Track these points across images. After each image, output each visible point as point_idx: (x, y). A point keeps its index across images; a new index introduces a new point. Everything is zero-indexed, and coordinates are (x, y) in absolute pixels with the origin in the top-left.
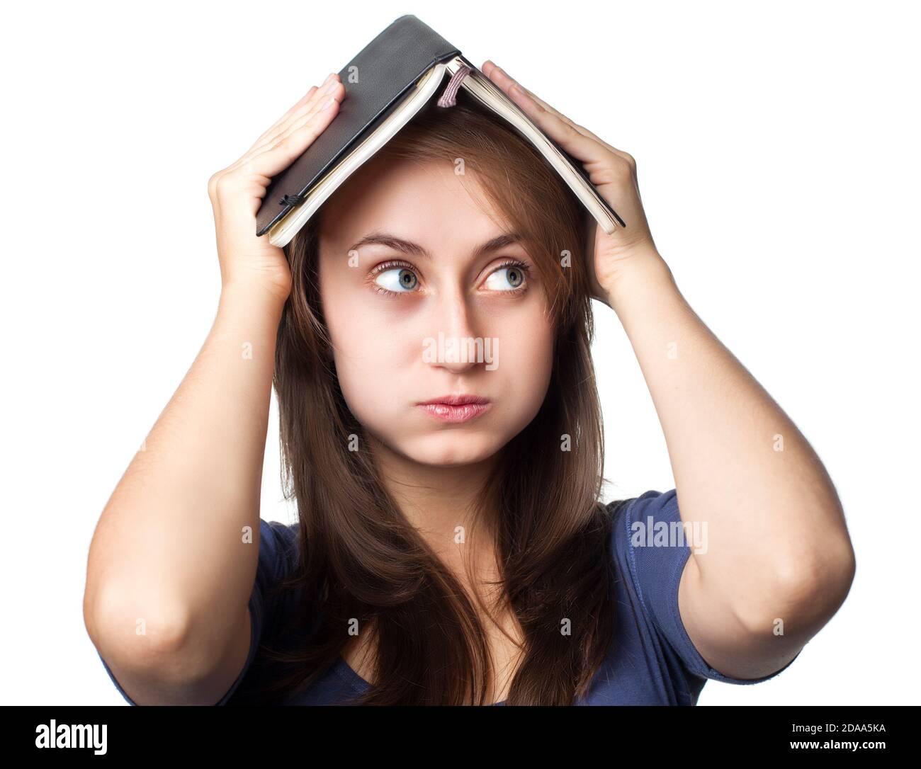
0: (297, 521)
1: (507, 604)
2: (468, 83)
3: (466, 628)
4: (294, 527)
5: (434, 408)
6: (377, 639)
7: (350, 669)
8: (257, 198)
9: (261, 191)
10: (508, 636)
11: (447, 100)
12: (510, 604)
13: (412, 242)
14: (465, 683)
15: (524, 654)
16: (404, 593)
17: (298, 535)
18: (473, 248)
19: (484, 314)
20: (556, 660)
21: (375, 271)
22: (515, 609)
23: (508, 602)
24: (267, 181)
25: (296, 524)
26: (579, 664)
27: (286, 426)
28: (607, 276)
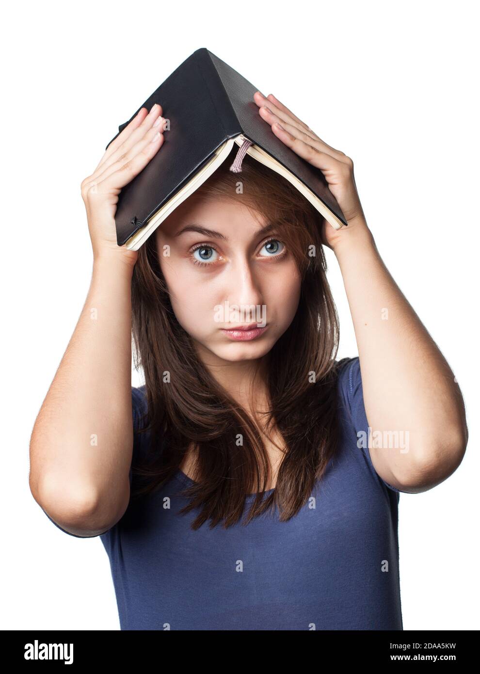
0: (145, 384)
1: (273, 426)
2: (251, 152)
3: (252, 441)
4: (142, 388)
5: (232, 332)
6: (198, 448)
7: (183, 474)
8: (114, 204)
9: (115, 200)
10: (276, 446)
11: (236, 167)
12: (276, 426)
13: (215, 231)
14: (253, 475)
15: (285, 455)
16: (216, 433)
17: (146, 394)
18: (254, 233)
19: (260, 272)
20: (304, 457)
21: (191, 250)
22: (280, 429)
23: (275, 423)
24: (118, 192)
25: (144, 386)
26: (317, 458)
27: (137, 330)
28: (333, 239)
